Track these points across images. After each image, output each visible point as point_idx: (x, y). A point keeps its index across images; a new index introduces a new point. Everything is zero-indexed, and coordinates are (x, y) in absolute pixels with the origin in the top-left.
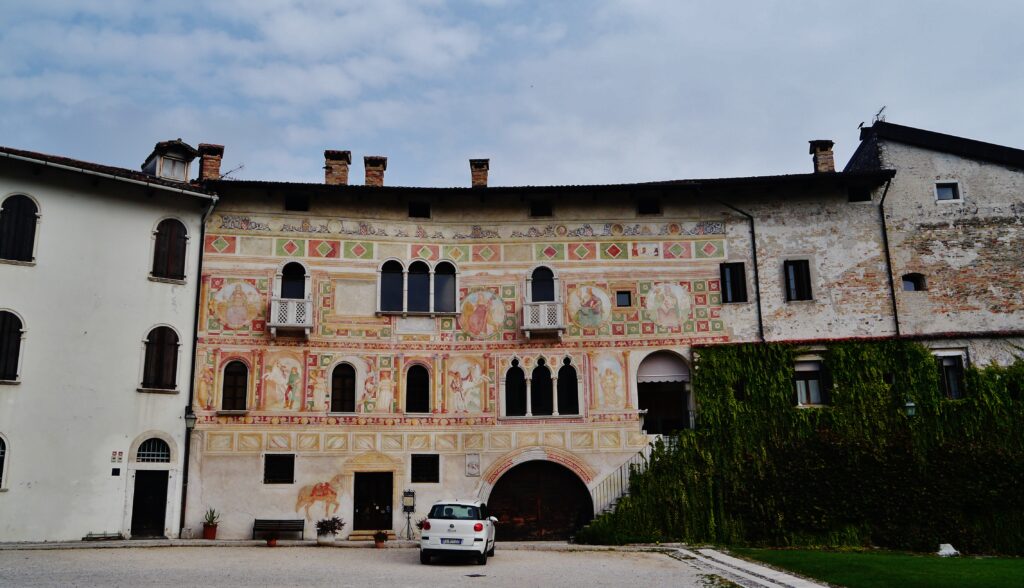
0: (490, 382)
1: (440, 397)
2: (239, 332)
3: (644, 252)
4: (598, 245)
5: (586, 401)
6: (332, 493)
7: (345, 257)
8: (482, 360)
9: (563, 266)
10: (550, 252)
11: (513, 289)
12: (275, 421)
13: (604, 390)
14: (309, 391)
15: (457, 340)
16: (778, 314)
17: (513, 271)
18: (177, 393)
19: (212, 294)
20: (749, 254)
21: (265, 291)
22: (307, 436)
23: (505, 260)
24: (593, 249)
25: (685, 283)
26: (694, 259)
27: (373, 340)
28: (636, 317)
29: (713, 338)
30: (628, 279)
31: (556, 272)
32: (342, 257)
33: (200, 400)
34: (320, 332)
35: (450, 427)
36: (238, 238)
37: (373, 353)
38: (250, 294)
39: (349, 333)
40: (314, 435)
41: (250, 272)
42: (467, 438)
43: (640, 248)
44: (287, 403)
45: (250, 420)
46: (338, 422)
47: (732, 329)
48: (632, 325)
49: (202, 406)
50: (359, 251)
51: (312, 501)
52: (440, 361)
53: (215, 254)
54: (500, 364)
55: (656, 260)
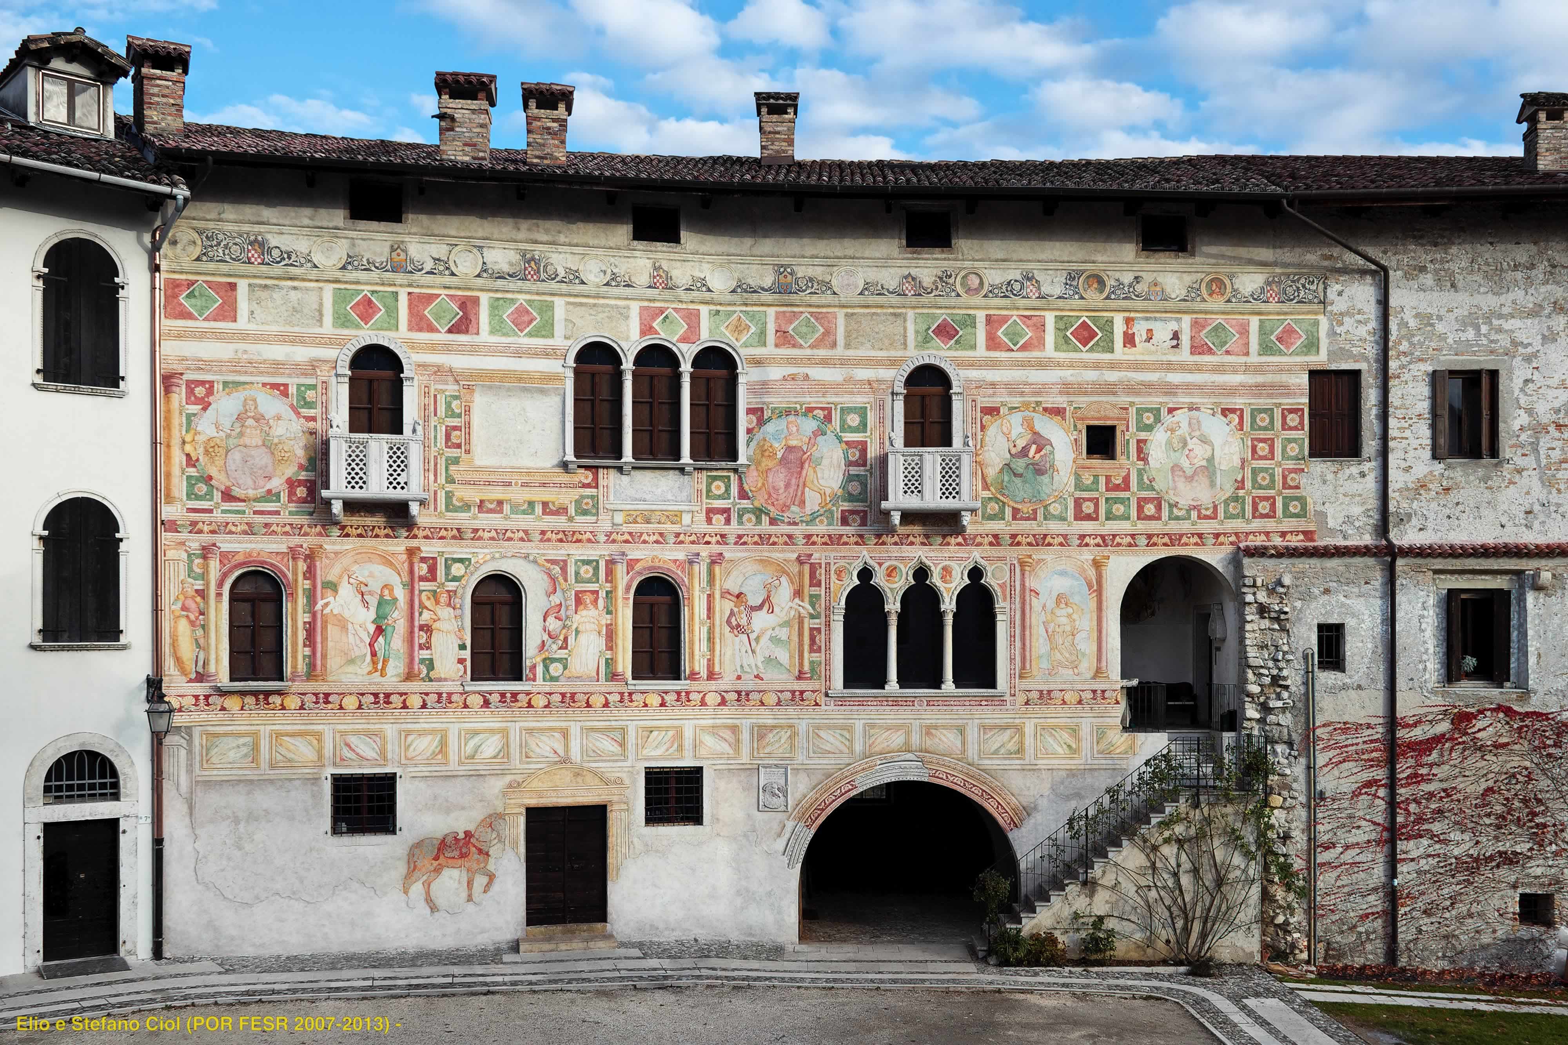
0: (812, 617)
1: (704, 644)
2: (259, 506)
3: (1149, 339)
4: (1050, 318)
5: (1012, 660)
6: (480, 851)
7: (492, 332)
8: (795, 569)
9: (972, 364)
10: (945, 331)
11: (862, 412)
12: (350, 702)
13: (1050, 637)
14: (421, 637)
15: (740, 523)
16: (1423, 485)
17: (863, 374)
18: (124, 647)
19: (189, 417)
20: (1372, 350)
21: (311, 412)
22: (422, 733)
23: (848, 346)
24: (1041, 327)
25: (1233, 411)
26: (1254, 358)
27: (560, 522)
28: (1126, 486)
29: (1283, 534)
30: (1111, 399)
31: (958, 378)
32: (485, 335)
33: (178, 660)
34: (442, 505)
35: (725, 710)
36: (242, 285)
37: (558, 552)
38: (279, 418)
39: (506, 508)
40: (433, 732)
41: (277, 366)
42: (761, 733)
43: (1140, 329)
44: (374, 663)
45: (293, 702)
46: (486, 703)
47: (1324, 515)
48: (1117, 500)
49: (183, 672)
50: (521, 318)
51: (438, 871)
52: (704, 568)
53: (190, 323)
54: (833, 577)
55: (1173, 357)
